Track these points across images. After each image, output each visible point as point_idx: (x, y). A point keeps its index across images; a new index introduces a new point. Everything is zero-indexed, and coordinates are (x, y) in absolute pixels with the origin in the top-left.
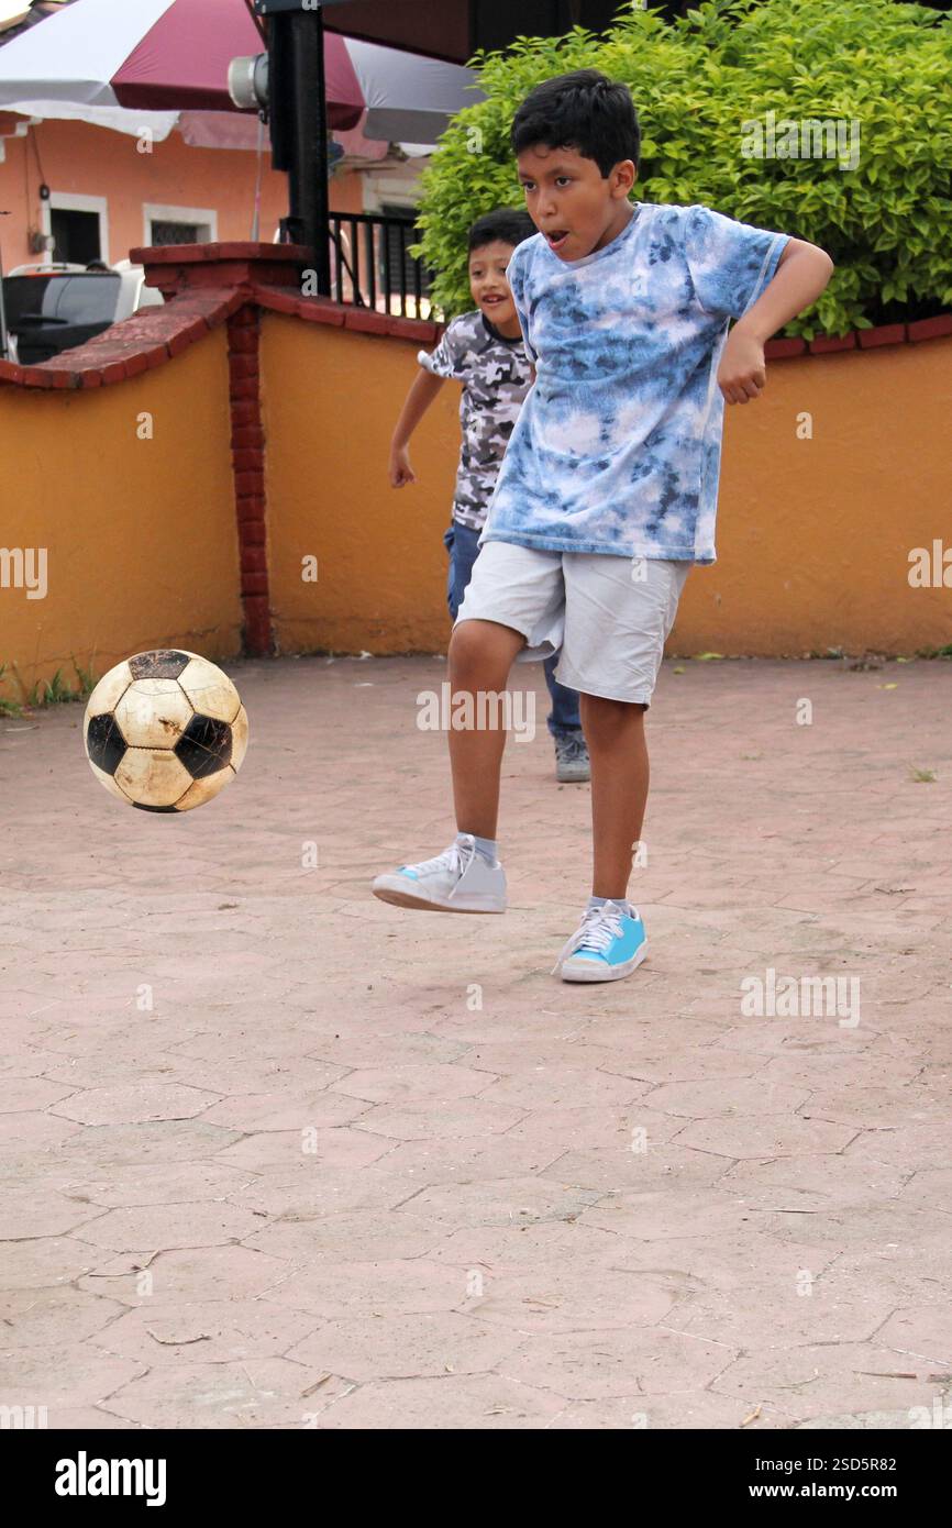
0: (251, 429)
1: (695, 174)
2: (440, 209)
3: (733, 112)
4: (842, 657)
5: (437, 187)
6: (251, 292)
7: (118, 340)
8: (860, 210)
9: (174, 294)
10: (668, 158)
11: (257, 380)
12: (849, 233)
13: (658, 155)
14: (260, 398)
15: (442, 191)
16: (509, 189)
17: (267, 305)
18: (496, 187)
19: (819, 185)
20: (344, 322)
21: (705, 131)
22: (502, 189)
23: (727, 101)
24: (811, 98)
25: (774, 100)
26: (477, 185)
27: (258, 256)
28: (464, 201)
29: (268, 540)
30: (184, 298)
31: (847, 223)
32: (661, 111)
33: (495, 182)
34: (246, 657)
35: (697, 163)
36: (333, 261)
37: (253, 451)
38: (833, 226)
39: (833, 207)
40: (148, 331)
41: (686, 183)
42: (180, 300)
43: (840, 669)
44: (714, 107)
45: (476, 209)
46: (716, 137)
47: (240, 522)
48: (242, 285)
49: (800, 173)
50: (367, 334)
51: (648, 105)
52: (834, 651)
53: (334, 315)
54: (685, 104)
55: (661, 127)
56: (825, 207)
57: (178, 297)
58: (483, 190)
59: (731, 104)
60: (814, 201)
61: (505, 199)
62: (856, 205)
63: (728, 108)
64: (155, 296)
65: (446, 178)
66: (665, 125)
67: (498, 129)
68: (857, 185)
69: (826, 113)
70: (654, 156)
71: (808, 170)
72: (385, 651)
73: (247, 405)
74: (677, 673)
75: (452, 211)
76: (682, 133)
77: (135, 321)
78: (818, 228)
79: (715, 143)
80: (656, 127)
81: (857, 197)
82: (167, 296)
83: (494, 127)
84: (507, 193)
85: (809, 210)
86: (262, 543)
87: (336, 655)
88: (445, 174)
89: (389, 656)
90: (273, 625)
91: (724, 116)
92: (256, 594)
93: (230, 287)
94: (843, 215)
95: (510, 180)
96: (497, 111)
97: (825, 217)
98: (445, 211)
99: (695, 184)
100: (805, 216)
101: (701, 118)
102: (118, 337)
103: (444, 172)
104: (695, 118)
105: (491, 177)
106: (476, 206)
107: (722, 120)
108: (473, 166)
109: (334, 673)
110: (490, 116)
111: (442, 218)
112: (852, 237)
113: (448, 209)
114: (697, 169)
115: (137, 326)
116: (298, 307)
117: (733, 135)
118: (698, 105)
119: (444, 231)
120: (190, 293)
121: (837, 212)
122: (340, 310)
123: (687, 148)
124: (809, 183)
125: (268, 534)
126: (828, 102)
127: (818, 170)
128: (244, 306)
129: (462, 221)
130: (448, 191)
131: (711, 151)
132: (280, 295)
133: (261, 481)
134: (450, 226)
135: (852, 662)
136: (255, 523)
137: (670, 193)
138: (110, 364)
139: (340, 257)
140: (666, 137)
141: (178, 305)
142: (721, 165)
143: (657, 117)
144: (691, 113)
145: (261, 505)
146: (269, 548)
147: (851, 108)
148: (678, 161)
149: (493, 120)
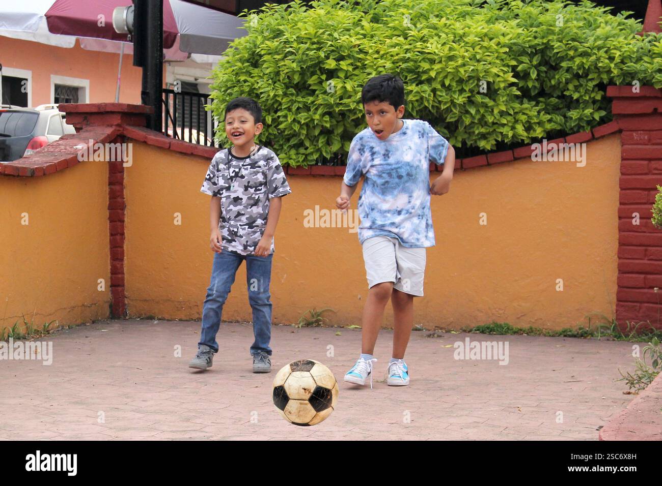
0: (119, 200)
1: (356, 78)
2: (223, 90)
3: (377, 47)
4: (422, 330)
5: (221, 78)
6: (121, 129)
7: (52, 152)
8: (440, 99)
9: (82, 129)
10: (342, 69)
11: (123, 175)
12: (434, 111)
13: (337, 67)
14: (124, 184)
15: (224, 80)
16: (258, 81)
17: (128, 136)
18: (252, 80)
19: (420, 86)
20: (170, 147)
21: (361, 56)
22: (255, 81)
23: (373, 41)
24: (417, 42)
25: (397, 42)
26: (242, 78)
27: (126, 111)
28: (235, 86)
29: (125, 258)
30: (87, 131)
31: (433, 106)
32: (339, 44)
33: (252, 77)
34: (111, 319)
35: (356, 72)
36: (163, 115)
37: (120, 211)
38: (426, 107)
39: (426, 98)
40: (68, 148)
41: (351, 82)
42: (84, 132)
43: (422, 336)
44: (366, 44)
45: (241, 91)
46: (367, 59)
47: (111, 248)
48: (118, 125)
49: (410, 80)
50: (181, 153)
51: (332, 41)
52: (418, 327)
53: (165, 143)
54: (351, 42)
55: (339, 53)
56: (422, 98)
57: (83, 130)
58: (245, 81)
59: (375, 43)
60: (417, 94)
61: (256, 86)
62: (437, 97)
63: (374, 45)
64: (70, 129)
65: (226, 74)
66: (341, 52)
67: (254, 49)
68: (439, 87)
69: (424, 50)
70: (335, 68)
71: (414, 78)
72: (184, 318)
73: (117, 188)
74: (337, 335)
75: (229, 91)
76: (349, 56)
77: (60, 142)
78: (418, 109)
79: (366, 63)
80: (336, 53)
81: (438, 93)
82: (77, 130)
83: (251, 49)
84: (258, 83)
85: (414, 99)
86: (122, 260)
87: (159, 319)
88: (225, 72)
89: (187, 321)
90: (126, 302)
91: (372, 49)
92: (118, 286)
93: (111, 126)
94: (431, 102)
95: (260, 76)
96: (254, 41)
97: (422, 103)
98: (225, 91)
99: (355, 83)
100: (412, 102)
101: (359, 49)
102: (52, 150)
103: (225, 70)
104: (357, 49)
105: (249, 74)
106: (242, 89)
107: (370, 51)
108: (240, 69)
109: (159, 329)
110: (250, 43)
111: (223, 94)
112: (435, 114)
113: (227, 90)
114: (357, 75)
115: (62, 145)
116: (146, 138)
117: (375, 59)
118: (358, 42)
119: (224, 101)
120: (89, 128)
121: (428, 101)
122: (167, 140)
123: (352, 64)
124: (414, 85)
125: (125, 254)
126: (426, 44)
127: (419, 79)
128: (118, 136)
129: (234, 96)
130: (227, 81)
131: (364, 66)
132: (137, 131)
133: (123, 227)
134: (227, 98)
135: (429, 333)
136: (119, 249)
137: (342, 87)
138: (48, 164)
139: (167, 112)
140: (341, 58)
141: (83, 134)
142: (369, 74)
143: (337, 48)
144: (355, 46)
145: (123, 239)
146: (125, 262)
147: (437, 48)
148: (347, 71)
149: (252, 45)
